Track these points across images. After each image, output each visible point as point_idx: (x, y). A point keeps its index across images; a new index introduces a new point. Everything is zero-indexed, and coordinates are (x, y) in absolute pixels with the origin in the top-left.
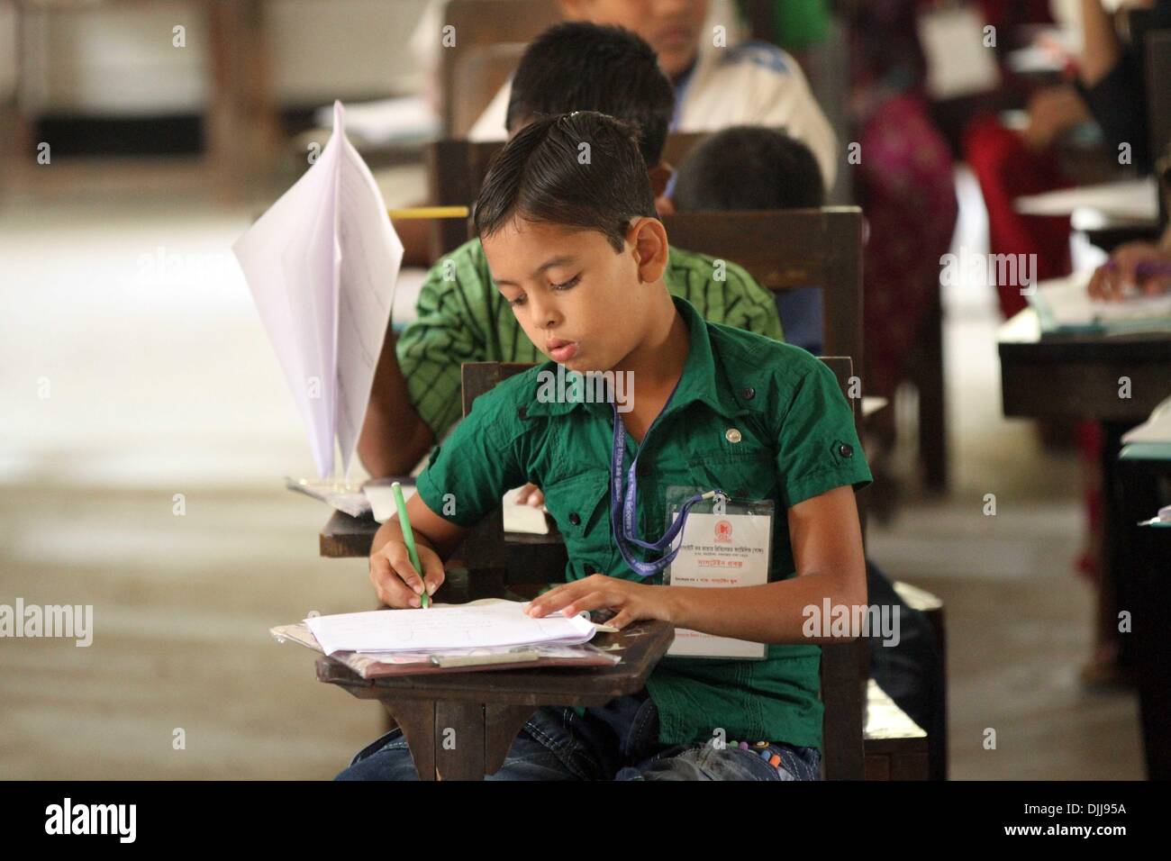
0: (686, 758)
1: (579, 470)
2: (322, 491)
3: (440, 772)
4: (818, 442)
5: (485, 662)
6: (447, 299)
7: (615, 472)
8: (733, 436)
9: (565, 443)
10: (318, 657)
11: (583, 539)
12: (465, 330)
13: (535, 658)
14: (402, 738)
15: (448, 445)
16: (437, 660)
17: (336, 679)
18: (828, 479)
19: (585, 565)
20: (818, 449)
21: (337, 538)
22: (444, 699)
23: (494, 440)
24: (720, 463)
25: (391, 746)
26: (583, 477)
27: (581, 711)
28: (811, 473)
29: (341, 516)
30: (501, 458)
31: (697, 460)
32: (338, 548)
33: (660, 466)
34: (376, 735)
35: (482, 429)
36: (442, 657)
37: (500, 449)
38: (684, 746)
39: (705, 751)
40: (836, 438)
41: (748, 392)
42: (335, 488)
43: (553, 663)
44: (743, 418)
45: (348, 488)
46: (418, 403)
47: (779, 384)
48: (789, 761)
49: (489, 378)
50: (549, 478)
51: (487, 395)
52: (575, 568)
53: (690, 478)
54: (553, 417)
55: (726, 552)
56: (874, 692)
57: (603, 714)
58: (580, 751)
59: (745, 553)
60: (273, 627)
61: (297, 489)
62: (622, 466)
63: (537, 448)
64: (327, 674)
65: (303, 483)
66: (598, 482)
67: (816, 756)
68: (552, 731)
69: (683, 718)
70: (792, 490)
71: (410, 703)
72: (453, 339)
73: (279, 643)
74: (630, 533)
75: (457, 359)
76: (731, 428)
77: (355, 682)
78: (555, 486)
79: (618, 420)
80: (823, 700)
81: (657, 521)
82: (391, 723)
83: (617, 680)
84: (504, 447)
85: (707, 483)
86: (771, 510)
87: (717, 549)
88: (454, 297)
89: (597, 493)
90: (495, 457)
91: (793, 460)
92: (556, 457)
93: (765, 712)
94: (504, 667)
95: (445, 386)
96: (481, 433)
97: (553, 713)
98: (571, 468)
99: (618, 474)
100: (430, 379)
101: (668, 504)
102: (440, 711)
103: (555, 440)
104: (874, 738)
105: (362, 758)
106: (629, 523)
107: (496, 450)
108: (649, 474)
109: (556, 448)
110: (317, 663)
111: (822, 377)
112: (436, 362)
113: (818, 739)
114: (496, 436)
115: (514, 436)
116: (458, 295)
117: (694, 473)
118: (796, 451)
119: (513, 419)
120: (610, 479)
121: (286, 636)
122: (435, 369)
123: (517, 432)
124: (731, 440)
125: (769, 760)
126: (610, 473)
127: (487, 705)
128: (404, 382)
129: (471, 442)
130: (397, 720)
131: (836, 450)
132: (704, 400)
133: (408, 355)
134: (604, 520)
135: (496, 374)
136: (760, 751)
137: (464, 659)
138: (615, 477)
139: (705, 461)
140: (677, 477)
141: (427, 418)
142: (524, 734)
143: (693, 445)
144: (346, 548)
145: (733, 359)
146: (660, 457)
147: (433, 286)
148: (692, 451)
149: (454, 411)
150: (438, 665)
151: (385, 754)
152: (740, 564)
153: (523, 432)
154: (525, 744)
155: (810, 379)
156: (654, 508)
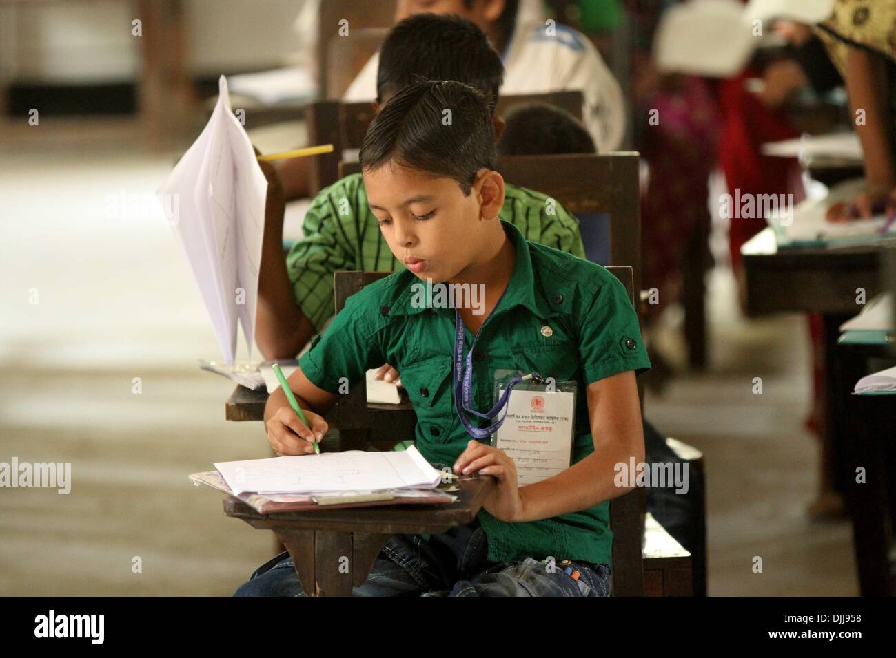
0: (507, 573)
1: (428, 356)
2: (227, 370)
3: (319, 585)
4: (610, 337)
5: (352, 501)
6: (325, 222)
7: (457, 358)
8: (546, 331)
9: (418, 335)
10: (225, 497)
11: (429, 408)
12: (338, 247)
13: (391, 498)
14: (289, 559)
15: (326, 334)
16: (316, 499)
17: (239, 514)
18: (616, 364)
19: (432, 427)
20: (609, 342)
21: (239, 406)
22: (321, 529)
23: (362, 330)
24: (536, 352)
25: (281, 565)
26: (432, 361)
27: (427, 537)
28: (604, 360)
29: (242, 389)
30: (367, 343)
31: (518, 349)
32: (240, 413)
33: (490, 353)
34: (270, 556)
35: (353, 322)
36: (320, 497)
37: (366, 337)
38: (507, 564)
39: (522, 568)
40: (624, 334)
41: (557, 298)
42: (237, 369)
43: (405, 501)
44: (555, 319)
45: (247, 367)
46: (301, 303)
47: (582, 292)
48: (586, 575)
49: (356, 283)
50: (405, 361)
51: (356, 296)
52: (422, 429)
53: (513, 363)
54: (409, 316)
55: (539, 420)
56: (651, 523)
57: (444, 539)
58: (425, 568)
59: (555, 421)
60: (191, 474)
61: (208, 369)
62: (462, 354)
63: (395, 338)
64: (232, 510)
65: (213, 364)
66: (443, 364)
67: (607, 572)
68: (404, 553)
69: (506, 542)
70: (589, 373)
71: (296, 532)
72: (329, 255)
73: (196, 486)
74: (467, 405)
75: (331, 269)
76: (544, 325)
77: (253, 516)
78: (410, 367)
79: (459, 318)
80: (611, 528)
81: (488, 396)
82: (282, 547)
83: (454, 514)
84: (369, 336)
85: (526, 367)
86: (574, 389)
87: (533, 418)
88: (331, 221)
89: (442, 373)
90: (362, 343)
91: (591, 348)
92: (411, 346)
93: (568, 537)
94: (368, 505)
95: (322, 290)
96: (352, 326)
97: (405, 539)
98: (422, 354)
99: (460, 360)
100: (311, 285)
101: (496, 383)
102: (319, 538)
103: (410, 333)
104: (651, 557)
105: (259, 574)
106: (466, 397)
107: (364, 338)
108: (482, 360)
109: (411, 339)
110: (224, 502)
111: (614, 287)
112: (317, 272)
113: (609, 558)
114: (363, 327)
115: (377, 328)
116: (334, 219)
117: (515, 360)
118: (594, 342)
119: (377, 316)
120: (453, 363)
121: (199, 480)
122: (316, 277)
123: (379, 326)
124: (545, 335)
125: (571, 575)
126: (452, 358)
127: (355, 533)
128: (290, 286)
129: (343, 330)
130: (285, 545)
131: (623, 343)
132: (525, 305)
133: (294, 266)
134: (447, 395)
135: (360, 280)
136: (564, 568)
137: (337, 498)
138: (457, 362)
139: (525, 350)
140: (505, 362)
141: (308, 315)
142: (383, 556)
143: (516, 337)
144: (246, 414)
145: (547, 272)
146: (491, 347)
147: (315, 212)
148: (515, 342)
149: (328, 310)
150: (317, 504)
151: (276, 571)
152: (551, 429)
153: (385, 325)
154: (383, 564)
155: (605, 289)
156: (485, 386)
